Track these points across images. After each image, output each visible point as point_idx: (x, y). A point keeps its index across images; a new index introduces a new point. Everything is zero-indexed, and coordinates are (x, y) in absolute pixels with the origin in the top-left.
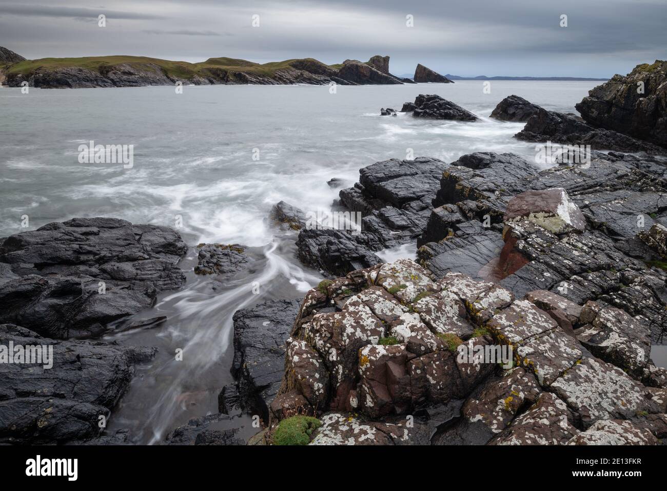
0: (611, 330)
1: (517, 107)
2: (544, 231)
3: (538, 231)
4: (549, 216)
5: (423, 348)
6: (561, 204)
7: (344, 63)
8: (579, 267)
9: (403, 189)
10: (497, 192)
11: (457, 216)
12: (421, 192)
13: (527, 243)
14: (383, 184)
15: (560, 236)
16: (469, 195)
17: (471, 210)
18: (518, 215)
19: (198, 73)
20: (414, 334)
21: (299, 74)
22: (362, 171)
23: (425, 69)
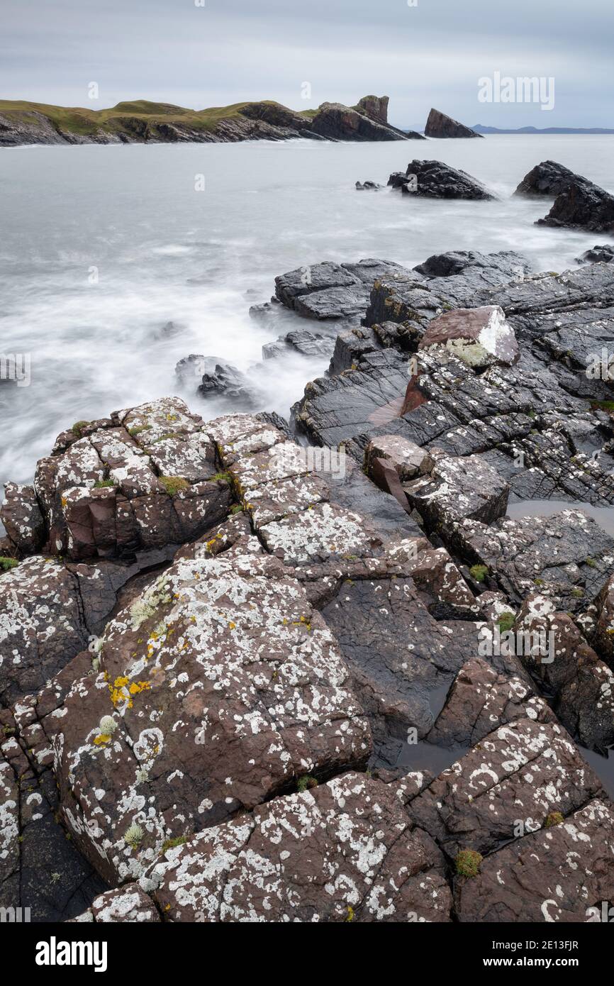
0: (443, 481)
1: (552, 180)
2: (459, 363)
3: (451, 363)
4: (469, 344)
5: (135, 491)
6: (486, 327)
7: (320, 108)
8: (485, 409)
9: (328, 305)
10: (439, 310)
11: (371, 342)
12: (353, 309)
13: (432, 377)
14: (301, 298)
15: (479, 370)
16: (400, 314)
17: (388, 335)
18: (435, 342)
19: (103, 126)
20: (130, 477)
21: (253, 126)
22: (278, 280)
23: (442, 116)
